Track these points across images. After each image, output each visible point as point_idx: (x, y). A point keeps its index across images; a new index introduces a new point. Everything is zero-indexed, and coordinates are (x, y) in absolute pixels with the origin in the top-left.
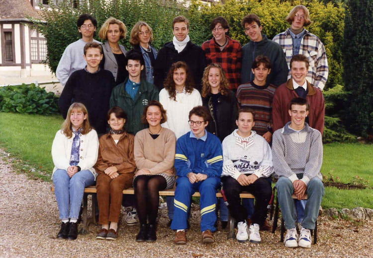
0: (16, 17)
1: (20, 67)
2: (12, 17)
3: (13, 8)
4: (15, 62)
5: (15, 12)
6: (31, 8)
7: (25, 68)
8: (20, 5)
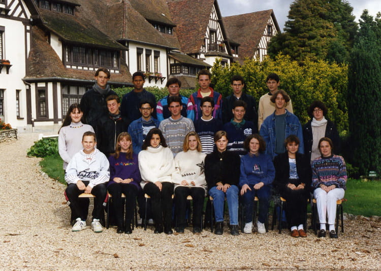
0: (49, 76)
1: (53, 122)
2: (46, 75)
3: (46, 68)
4: (48, 117)
5: (48, 71)
6: (63, 67)
7: (58, 123)
8: (52, 65)
